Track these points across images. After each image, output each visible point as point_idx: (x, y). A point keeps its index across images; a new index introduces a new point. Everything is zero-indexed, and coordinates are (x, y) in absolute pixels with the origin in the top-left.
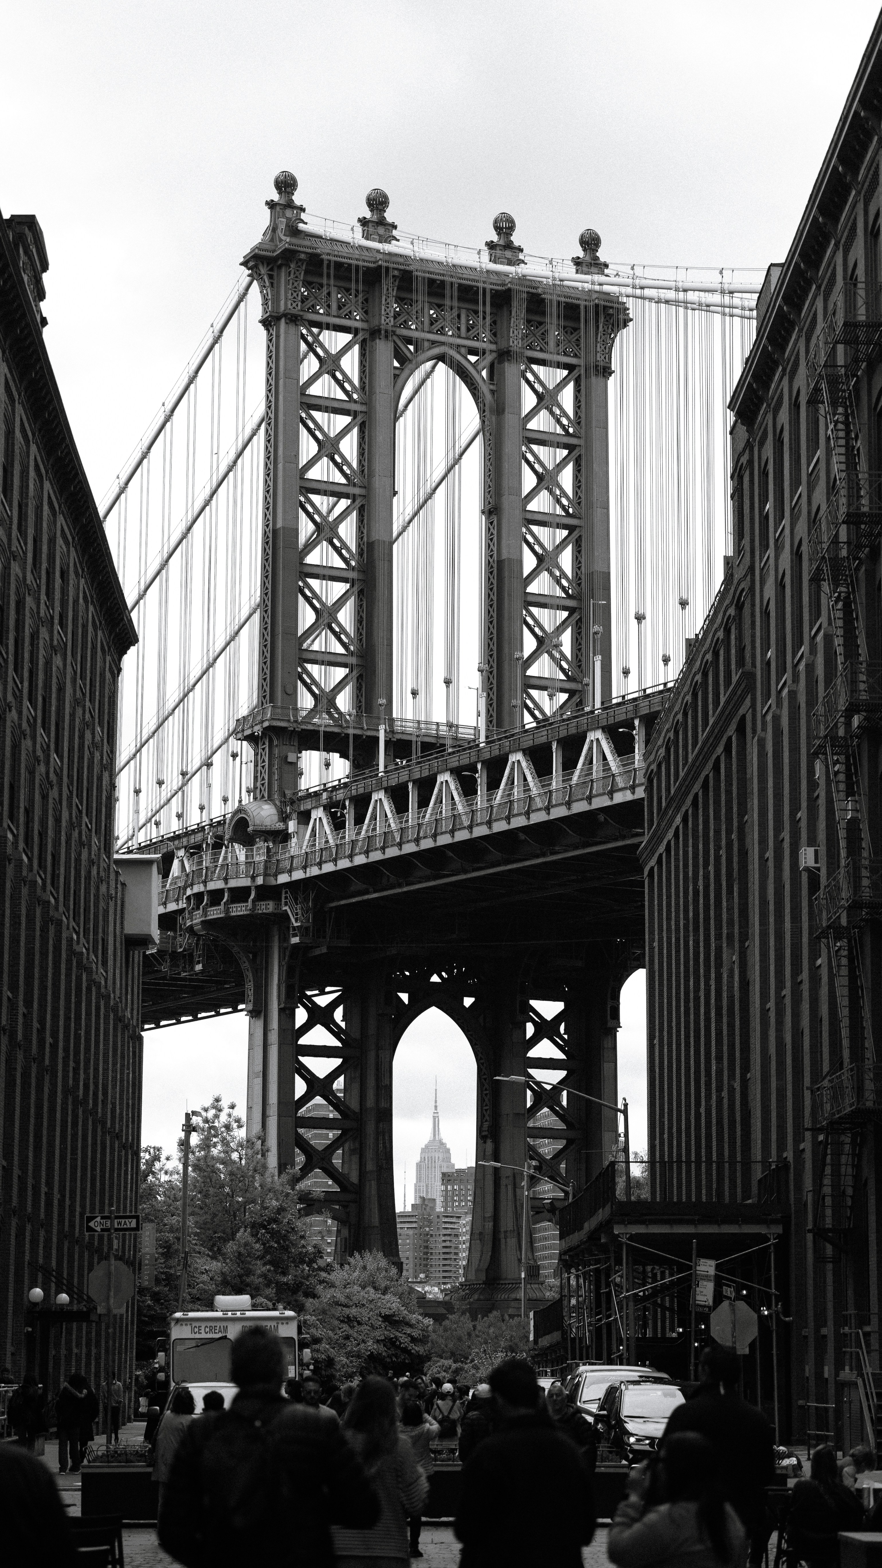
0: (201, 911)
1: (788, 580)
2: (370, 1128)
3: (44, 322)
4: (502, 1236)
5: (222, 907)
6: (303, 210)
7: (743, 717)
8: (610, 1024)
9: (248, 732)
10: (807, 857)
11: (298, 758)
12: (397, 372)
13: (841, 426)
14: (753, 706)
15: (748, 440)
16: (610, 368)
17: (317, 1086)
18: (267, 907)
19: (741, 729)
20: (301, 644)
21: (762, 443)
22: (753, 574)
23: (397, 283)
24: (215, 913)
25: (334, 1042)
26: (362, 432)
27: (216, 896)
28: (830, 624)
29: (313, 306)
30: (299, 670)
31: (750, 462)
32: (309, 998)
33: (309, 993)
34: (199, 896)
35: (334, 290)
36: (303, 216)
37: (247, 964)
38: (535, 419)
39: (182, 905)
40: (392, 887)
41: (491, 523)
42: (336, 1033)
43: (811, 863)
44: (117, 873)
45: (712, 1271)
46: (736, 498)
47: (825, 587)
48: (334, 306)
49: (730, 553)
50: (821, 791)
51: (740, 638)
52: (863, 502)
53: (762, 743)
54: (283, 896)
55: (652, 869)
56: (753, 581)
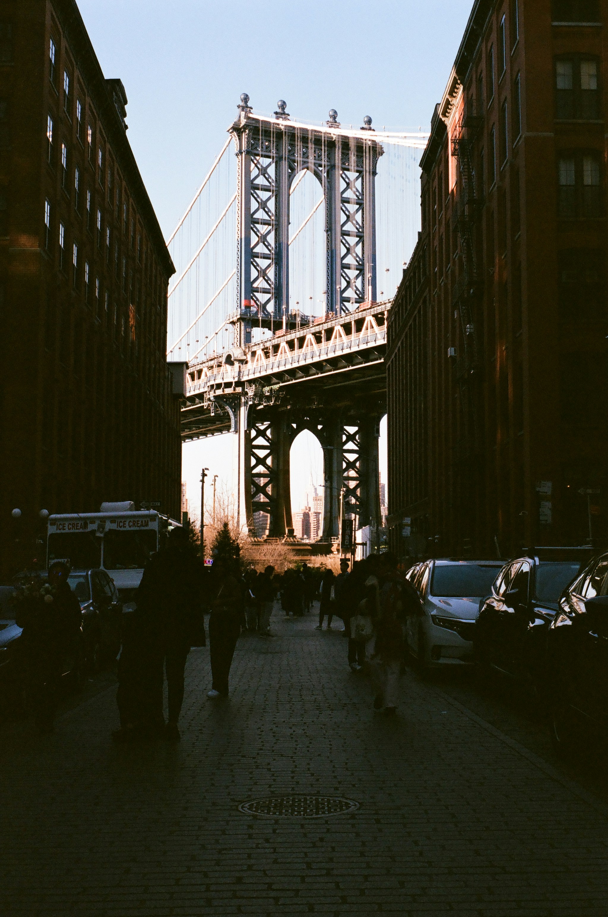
0: (213, 392)
1: (444, 237)
2: (281, 477)
3: (126, 127)
4: (333, 519)
5: (221, 389)
6: (252, 109)
7: (425, 297)
8: (376, 435)
9: (231, 320)
10: (451, 351)
11: (251, 330)
12: (290, 174)
13: (466, 167)
14: (430, 290)
15: (428, 180)
16: (376, 172)
17: (261, 461)
18: (239, 390)
19: (425, 302)
20: (252, 285)
21: (433, 180)
22: (430, 236)
23: (290, 138)
24: (219, 392)
25: (266, 444)
26: (276, 198)
27: (219, 386)
28: (461, 252)
29: (256, 148)
30: (252, 295)
31: (428, 189)
32: (257, 427)
33: (257, 425)
34: (212, 386)
35: (264, 141)
36: (252, 111)
37: (232, 413)
38: (346, 193)
39: (206, 389)
40: (289, 381)
41: (328, 235)
42: (268, 440)
43: (453, 354)
44: (169, 369)
45: (409, 522)
46: (423, 205)
47: (459, 235)
48: (264, 147)
49: (420, 230)
50: (457, 325)
51: (424, 265)
52: (475, 195)
53: (433, 309)
54: (246, 385)
55: (389, 365)
56: (429, 239)
